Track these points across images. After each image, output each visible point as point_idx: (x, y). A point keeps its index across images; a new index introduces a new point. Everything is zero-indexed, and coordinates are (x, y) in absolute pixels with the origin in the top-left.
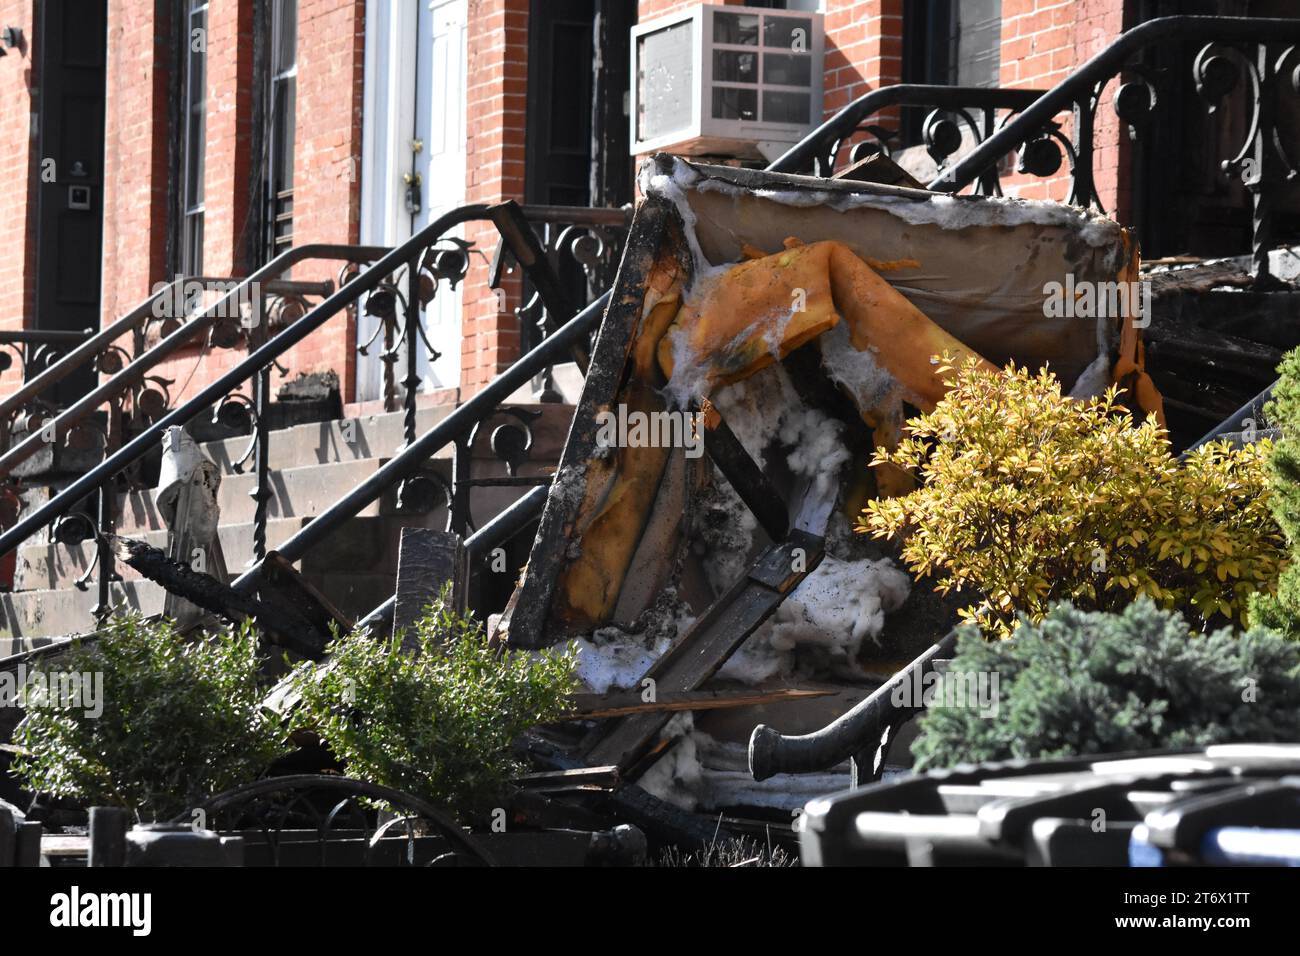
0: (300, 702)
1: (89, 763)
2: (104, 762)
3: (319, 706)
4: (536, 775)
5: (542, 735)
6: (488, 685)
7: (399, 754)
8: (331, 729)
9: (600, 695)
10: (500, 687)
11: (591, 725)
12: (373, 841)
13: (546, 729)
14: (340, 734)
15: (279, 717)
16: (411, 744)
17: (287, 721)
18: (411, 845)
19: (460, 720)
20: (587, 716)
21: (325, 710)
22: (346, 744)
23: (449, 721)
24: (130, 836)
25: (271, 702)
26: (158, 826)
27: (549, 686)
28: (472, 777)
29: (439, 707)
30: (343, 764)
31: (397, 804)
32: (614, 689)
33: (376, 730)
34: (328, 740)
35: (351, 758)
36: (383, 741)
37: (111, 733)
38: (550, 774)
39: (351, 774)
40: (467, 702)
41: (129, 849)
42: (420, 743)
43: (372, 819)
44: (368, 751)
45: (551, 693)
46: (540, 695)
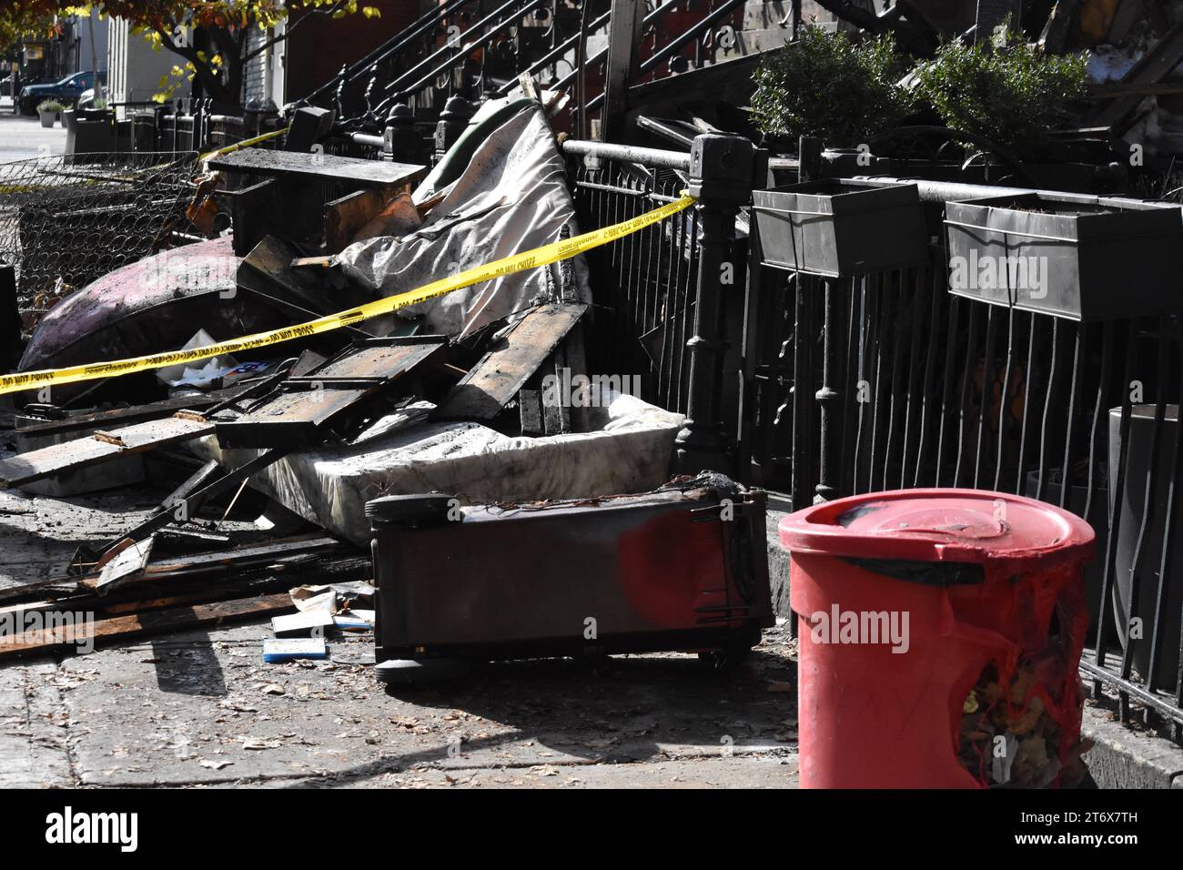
0: (920, 83)
1: (795, 116)
2: (804, 115)
3: (931, 86)
4: (1061, 132)
5: (1064, 108)
6: (1034, 75)
7: (979, 115)
8: (938, 100)
9: (1100, 85)
10: (1042, 75)
11: (1094, 103)
12: (964, 167)
13: (1067, 104)
14: (944, 102)
15: (908, 92)
16: (987, 109)
17: (912, 94)
18: (987, 170)
19: (1016, 95)
20: (1092, 97)
21: (935, 88)
22: (948, 109)
23: (1010, 95)
24: (823, 155)
25: (903, 82)
26: (838, 149)
27: (1070, 76)
28: (1024, 130)
29: (1004, 87)
30: (946, 120)
31: (978, 146)
32: (1108, 81)
33: (965, 99)
34: (936, 106)
35: (951, 118)
36: (970, 107)
37: (808, 98)
38: (1070, 131)
39: (951, 126)
40: (1021, 84)
41: (822, 162)
42: (993, 109)
43: (963, 155)
44: (960, 113)
45: (1072, 81)
46: (1065, 81)
